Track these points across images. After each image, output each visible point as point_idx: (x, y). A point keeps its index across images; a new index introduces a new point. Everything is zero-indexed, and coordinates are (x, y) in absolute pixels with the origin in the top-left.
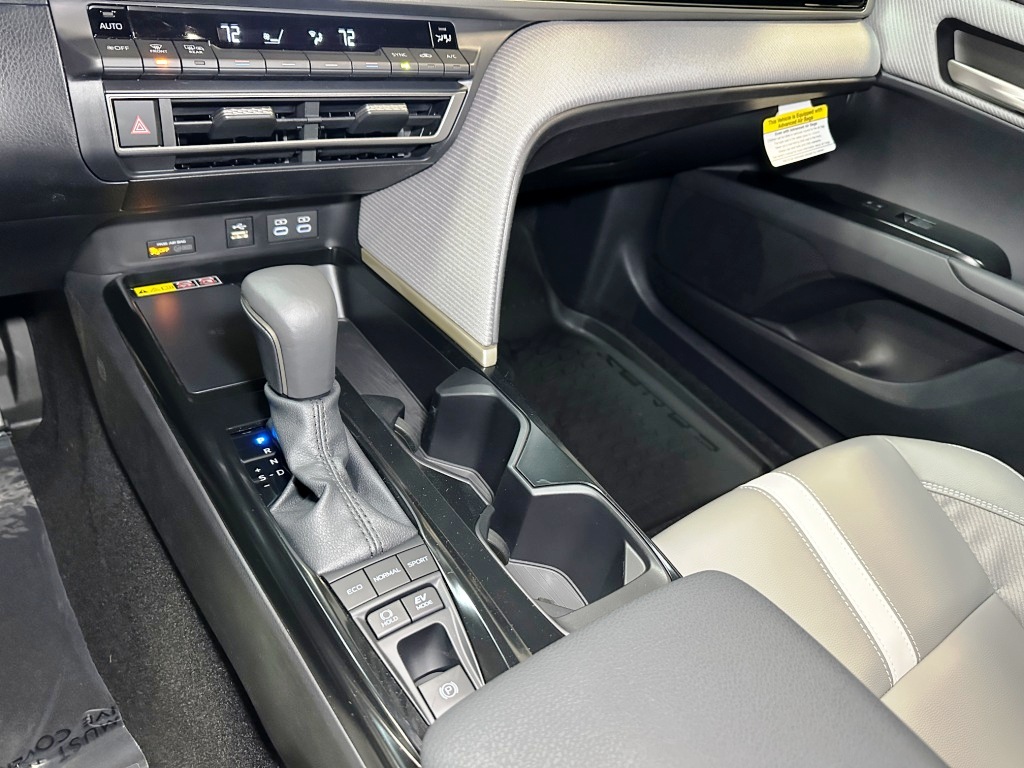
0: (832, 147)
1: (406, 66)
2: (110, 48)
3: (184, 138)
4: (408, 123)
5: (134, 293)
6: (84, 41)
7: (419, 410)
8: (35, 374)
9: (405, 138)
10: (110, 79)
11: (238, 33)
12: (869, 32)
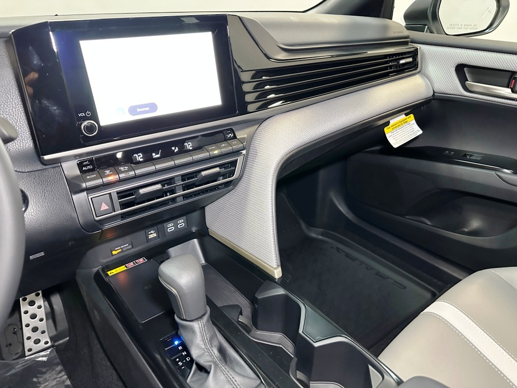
0: (421, 132)
1: (216, 152)
2: (88, 177)
3: (124, 205)
4: (221, 174)
5: (108, 275)
6: (77, 177)
7: (248, 305)
8: (64, 316)
9: (221, 181)
10: (89, 190)
11: (141, 156)
12: (423, 78)
